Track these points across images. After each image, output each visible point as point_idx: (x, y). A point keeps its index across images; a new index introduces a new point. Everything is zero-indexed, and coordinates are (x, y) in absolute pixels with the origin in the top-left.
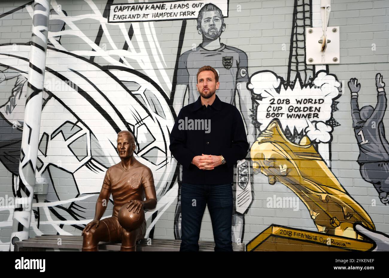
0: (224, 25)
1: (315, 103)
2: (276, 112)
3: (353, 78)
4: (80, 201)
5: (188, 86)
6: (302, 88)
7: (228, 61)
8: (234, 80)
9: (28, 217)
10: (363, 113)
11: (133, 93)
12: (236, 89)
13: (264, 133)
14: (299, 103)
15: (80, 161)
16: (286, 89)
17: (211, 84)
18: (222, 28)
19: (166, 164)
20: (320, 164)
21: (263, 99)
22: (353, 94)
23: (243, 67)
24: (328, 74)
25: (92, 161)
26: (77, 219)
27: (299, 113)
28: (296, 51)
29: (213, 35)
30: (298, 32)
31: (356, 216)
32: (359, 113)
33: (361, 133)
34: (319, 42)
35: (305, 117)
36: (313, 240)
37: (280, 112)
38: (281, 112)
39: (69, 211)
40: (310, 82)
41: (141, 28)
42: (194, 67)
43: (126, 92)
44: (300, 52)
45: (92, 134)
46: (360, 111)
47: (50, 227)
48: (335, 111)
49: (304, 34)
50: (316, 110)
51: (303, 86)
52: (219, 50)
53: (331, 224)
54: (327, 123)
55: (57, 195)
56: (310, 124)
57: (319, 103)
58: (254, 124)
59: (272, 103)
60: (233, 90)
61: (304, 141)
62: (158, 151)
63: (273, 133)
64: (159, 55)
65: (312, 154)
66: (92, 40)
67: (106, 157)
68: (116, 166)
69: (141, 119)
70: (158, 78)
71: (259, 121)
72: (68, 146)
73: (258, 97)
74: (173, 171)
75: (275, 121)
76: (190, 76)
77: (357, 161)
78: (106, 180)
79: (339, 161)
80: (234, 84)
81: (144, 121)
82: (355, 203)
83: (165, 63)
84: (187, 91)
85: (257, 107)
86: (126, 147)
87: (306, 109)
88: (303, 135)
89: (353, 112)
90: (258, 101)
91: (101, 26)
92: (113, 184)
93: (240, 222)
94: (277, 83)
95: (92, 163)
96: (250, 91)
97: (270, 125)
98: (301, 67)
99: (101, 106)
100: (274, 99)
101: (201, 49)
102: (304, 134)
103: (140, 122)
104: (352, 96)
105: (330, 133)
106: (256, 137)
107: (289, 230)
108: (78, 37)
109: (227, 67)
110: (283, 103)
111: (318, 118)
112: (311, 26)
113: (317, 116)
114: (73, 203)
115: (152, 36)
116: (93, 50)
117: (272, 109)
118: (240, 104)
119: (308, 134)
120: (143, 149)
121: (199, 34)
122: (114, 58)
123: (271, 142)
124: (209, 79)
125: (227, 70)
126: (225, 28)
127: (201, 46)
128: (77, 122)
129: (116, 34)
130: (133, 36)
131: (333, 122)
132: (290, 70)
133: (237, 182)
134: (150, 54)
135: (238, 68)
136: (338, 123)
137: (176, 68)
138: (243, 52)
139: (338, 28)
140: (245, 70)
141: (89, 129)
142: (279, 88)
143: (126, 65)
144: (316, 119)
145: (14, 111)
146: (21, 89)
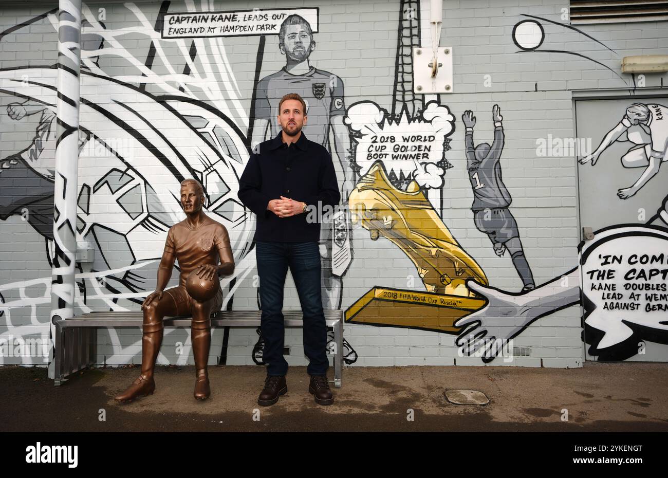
0: (313, 42)
1: (425, 140)
2: (379, 153)
3: (468, 110)
4: (137, 269)
5: (269, 121)
6: (409, 122)
8: (327, 113)
9: (70, 290)
10: (479, 152)
11: (199, 130)
12: (330, 124)
13: (364, 178)
14: (406, 141)
15: (134, 220)
16: (390, 124)
17: (298, 117)
18: (310, 46)
19: (245, 220)
20: (431, 213)
21: (363, 137)
22: (468, 129)
23: (338, 97)
24: (439, 105)
25: (150, 219)
26: (135, 292)
27: (406, 153)
28: (402, 76)
29: (300, 56)
30: (404, 54)
31: (468, 271)
32: (474, 152)
33: (476, 176)
34: (429, 66)
35: (413, 158)
36: (421, 301)
37: (383, 152)
38: (385, 153)
39: (124, 281)
40: (419, 115)
41: (206, 46)
42: (276, 97)
43: (190, 129)
44: (407, 77)
45: (147, 185)
46: (475, 150)
47: (101, 302)
48: (448, 150)
49: (411, 56)
50: (426, 150)
52: (308, 75)
53: (441, 282)
54: (438, 165)
55: (106, 263)
56: (419, 166)
57: (429, 141)
58: (353, 168)
59: (374, 142)
60: (327, 126)
61: (412, 187)
62: (233, 204)
63: (375, 178)
64: (231, 81)
65: (421, 203)
66: (142, 62)
67: (168, 213)
68: (181, 224)
69: (211, 164)
70: (230, 111)
71: (359, 164)
72: (117, 201)
73: (357, 134)
75: (378, 164)
76: (272, 108)
77: (472, 209)
78: (169, 242)
79: (451, 210)
80: (327, 118)
81: (215, 167)
82: (467, 256)
83: (239, 91)
84: (269, 128)
85: (356, 147)
86: (193, 199)
87: (414, 149)
88: (410, 179)
89: (467, 151)
90: (357, 139)
91: (152, 43)
92: (177, 247)
93: (337, 286)
94: (380, 117)
95: (149, 221)
96: (347, 127)
97: (372, 168)
98: (408, 97)
99: (158, 148)
100: (376, 137)
101: (285, 74)
102: (412, 178)
103: (209, 167)
104: (466, 132)
105: (442, 176)
106: (355, 183)
107: (394, 292)
108: (122, 57)
109: (318, 96)
110: (387, 141)
111: (428, 158)
112: (419, 45)
113: (427, 157)
114: (128, 272)
115: (222, 57)
116: (143, 75)
117: (374, 149)
118: (335, 143)
119: (416, 178)
120: (215, 202)
121: (282, 54)
122: (171, 85)
123: (373, 189)
124: (296, 111)
125: (319, 100)
126: (315, 46)
127: (284, 69)
128: (127, 170)
129: (173, 53)
130: (196, 56)
131: (445, 164)
132: (395, 101)
133: (333, 238)
134: (220, 81)
135: (333, 97)
136: (450, 164)
137: (254, 99)
138: (338, 77)
139: (450, 49)
140: (340, 101)
141: (143, 178)
142: (383, 122)
143: (189, 95)
144: (425, 160)
145: (42, 156)
146: (48, 127)
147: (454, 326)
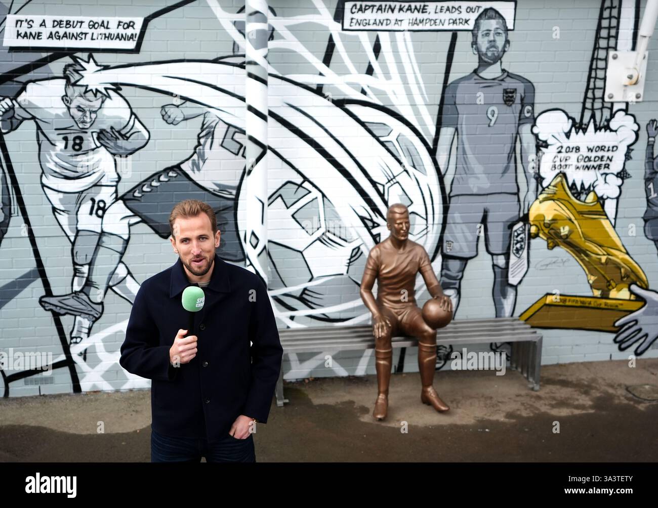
0: (507, 42)
1: (608, 150)
2: (563, 163)
3: (653, 119)
4: (315, 285)
5: (457, 129)
6: (596, 131)
7: (511, 95)
8: (515, 122)
10: (657, 162)
11: (382, 139)
12: (518, 133)
13: (546, 189)
14: (590, 151)
16: (577, 133)
18: (505, 46)
19: (426, 234)
20: (605, 223)
21: (549, 147)
22: (650, 139)
23: (528, 104)
24: (627, 114)
26: (312, 308)
27: (589, 164)
28: (594, 82)
29: (493, 57)
30: (599, 57)
31: (632, 276)
32: (653, 163)
33: (651, 186)
35: (595, 169)
36: (587, 305)
37: (567, 163)
38: (569, 163)
39: (301, 299)
40: (606, 123)
41: (391, 42)
42: (465, 103)
43: (373, 138)
44: (599, 84)
45: (325, 198)
46: (654, 159)
48: (629, 160)
49: (606, 60)
51: (597, 129)
52: (499, 79)
54: (618, 175)
55: (282, 281)
57: (613, 151)
58: (537, 179)
59: (560, 152)
60: (514, 135)
61: (591, 198)
62: (416, 217)
63: (557, 189)
64: (418, 83)
65: (597, 213)
66: (319, 59)
69: (393, 176)
70: (416, 118)
71: (542, 175)
72: (293, 216)
74: (435, 241)
75: (561, 175)
76: (460, 116)
77: (643, 218)
79: (625, 219)
80: (515, 127)
81: (398, 179)
82: (633, 262)
83: (426, 95)
84: (456, 137)
85: (541, 157)
87: (597, 159)
88: (590, 190)
89: (646, 161)
90: (544, 149)
91: (331, 36)
92: (382, 272)
93: (512, 294)
94: (567, 125)
95: (327, 237)
96: (535, 137)
97: (555, 180)
98: (598, 105)
99: (337, 158)
100: (562, 147)
101: (476, 77)
104: (648, 142)
105: (620, 187)
106: (537, 194)
107: (563, 297)
108: (296, 52)
109: (508, 103)
110: (572, 151)
112: (615, 49)
113: (608, 168)
114: (305, 289)
115: (409, 55)
116: (321, 74)
117: (558, 160)
118: (521, 153)
119: (596, 189)
121: (474, 54)
122: (352, 87)
123: (554, 200)
125: (508, 107)
126: (509, 46)
127: (475, 72)
128: (303, 182)
129: (354, 48)
130: (380, 54)
131: (624, 174)
132: (584, 108)
133: (512, 249)
135: (523, 104)
136: (629, 175)
138: (530, 82)
140: (530, 108)
141: (320, 191)
142: (570, 131)
143: (371, 98)
144: (606, 171)
145: (205, 168)
146: (211, 134)
147: (614, 326)
